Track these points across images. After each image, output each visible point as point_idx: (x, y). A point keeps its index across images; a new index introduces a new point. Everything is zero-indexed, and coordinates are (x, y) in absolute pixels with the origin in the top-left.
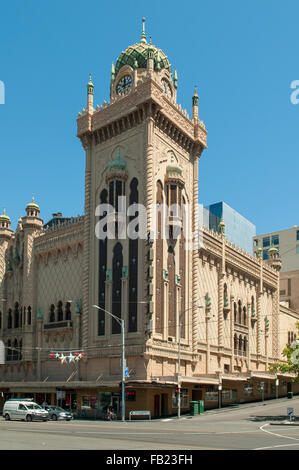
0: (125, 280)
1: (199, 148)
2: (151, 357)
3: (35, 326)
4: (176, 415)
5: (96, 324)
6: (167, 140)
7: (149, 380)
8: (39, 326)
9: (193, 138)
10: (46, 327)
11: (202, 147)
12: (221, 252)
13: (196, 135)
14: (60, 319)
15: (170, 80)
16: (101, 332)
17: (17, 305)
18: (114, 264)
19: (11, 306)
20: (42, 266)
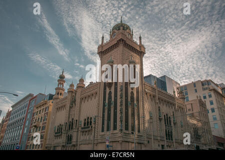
0: (112, 106)
3: (78, 129)
5: (101, 127)
8: (80, 128)
10: (82, 128)
13: (141, 49)
14: (88, 125)
16: (103, 131)
17: (73, 119)
18: (108, 100)
19: (70, 120)
20: (83, 103)
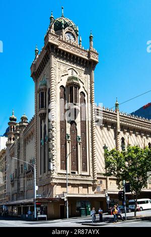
0: (46, 143)
1: (93, 63)
2: (55, 184)
4: (66, 218)
6: (67, 63)
7: (54, 197)
9: (87, 58)
11: (95, 63)
12: (116, 120)
13: (89, 56)
15: (73, 32)
